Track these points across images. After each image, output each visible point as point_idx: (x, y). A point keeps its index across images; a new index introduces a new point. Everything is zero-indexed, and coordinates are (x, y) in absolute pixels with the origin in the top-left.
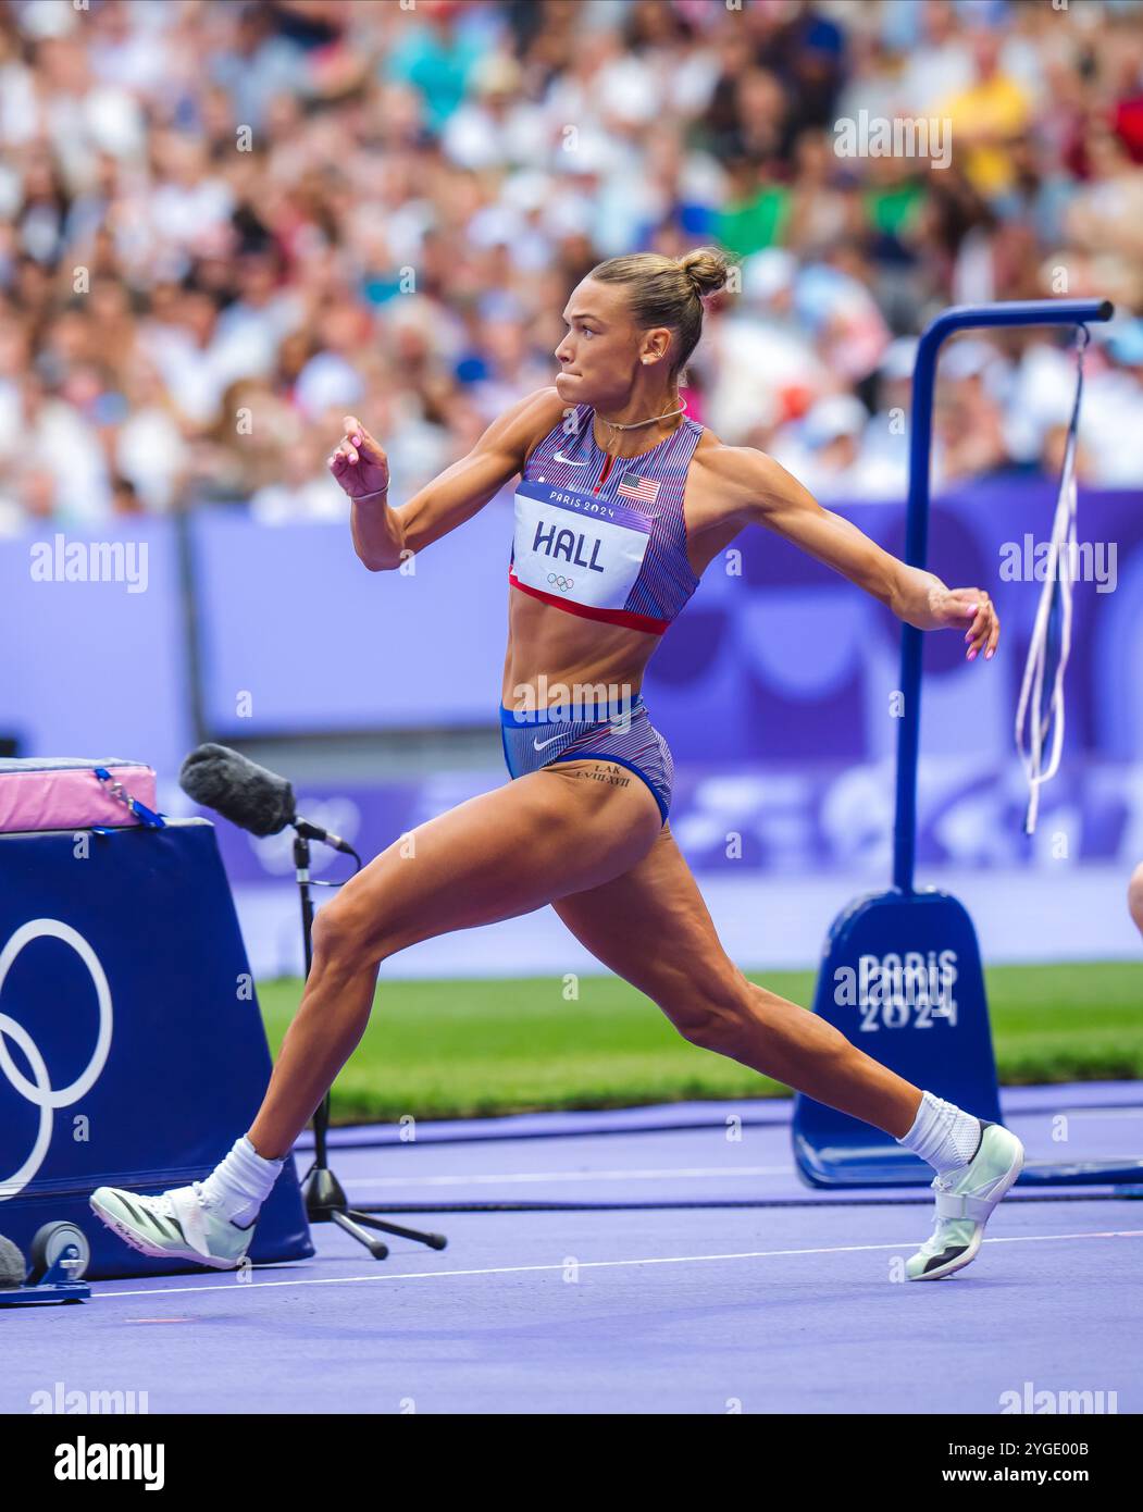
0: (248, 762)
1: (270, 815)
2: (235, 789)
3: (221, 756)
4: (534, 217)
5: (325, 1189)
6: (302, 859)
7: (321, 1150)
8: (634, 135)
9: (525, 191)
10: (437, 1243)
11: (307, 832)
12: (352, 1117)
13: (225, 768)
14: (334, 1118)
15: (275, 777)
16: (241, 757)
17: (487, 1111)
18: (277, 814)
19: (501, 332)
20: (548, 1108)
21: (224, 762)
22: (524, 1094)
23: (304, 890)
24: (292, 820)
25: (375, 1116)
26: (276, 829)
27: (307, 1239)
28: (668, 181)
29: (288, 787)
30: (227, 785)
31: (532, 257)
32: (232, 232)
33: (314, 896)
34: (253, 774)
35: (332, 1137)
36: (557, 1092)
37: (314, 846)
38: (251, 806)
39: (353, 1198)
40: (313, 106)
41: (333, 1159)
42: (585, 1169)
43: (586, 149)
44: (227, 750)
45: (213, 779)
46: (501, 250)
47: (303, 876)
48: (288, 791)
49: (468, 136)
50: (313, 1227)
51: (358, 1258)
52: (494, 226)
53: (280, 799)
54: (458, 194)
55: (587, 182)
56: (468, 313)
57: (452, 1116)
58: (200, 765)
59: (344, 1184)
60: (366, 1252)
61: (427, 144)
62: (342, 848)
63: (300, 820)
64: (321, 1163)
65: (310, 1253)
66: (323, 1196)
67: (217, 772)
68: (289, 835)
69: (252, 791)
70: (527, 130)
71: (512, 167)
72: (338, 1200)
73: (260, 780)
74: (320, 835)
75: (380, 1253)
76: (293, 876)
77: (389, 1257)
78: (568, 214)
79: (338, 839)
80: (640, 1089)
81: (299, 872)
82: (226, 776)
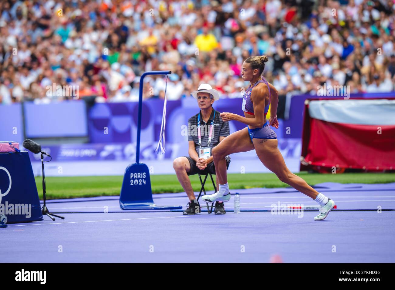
0: (34, 142)
1: (37, 151)
2: (32, 146)
3: (30, 141)
4: (79, 56)
5: (45, 209)
6: (42, 157)
7: (45, 203)
8: (95, 43)
9: (78, 52)
10: (63, 218)
11: (43, 153)
12: (49, 198)
13: (30, 143)
14: (47, 198)
15: (38, 144)
16: (33, 141)
17: (71, 197)
18: (38, 150)
19: (74, 75)
20: (80, 197)
21: (30, 142)
22: (77, 195)
23: (43, 162)
24: (41, 151)
25: (53, 198)
26: (38, 153)
27: (42, 217)
28: (100, 51)
29: (40, 146)
30: (30, 146)
31: (79, 63)
32: (30, 58)
33: (44, 163)
34: (34, 144)
35: (46, 201)
36: (82, 194)
37: (44, 155)
38: (34, 149)
39: (49, 211)
40: (44, 39)
41: (47, 205)
42: (86, 207)
43: (88, 46)
44: (30, 140)
45: (28, 145)
46: (74, 61)
47: (42, 160)
48: (40, 147)
49: (69, 43)
50: (43, 216)
51: (50, 221)
52: (73, 58)
53: (39, 148)
54: (67, 52)
55: (87, 51)
56: (68, 71)
57: (65, 198)
58: (26, 142)
59: (48, 209)
60: (52, 219)
61: (62, 45)
62: (49, 156)
63: (42, 151)
64: (45, 205)
65: (43, 220)
66: (45, 211)
67: (29, 144)
68: (40, 153)
69: (34, 147)
70: (78, 43)
71: (76, 48)
72: (47, 211)
73: (36, 145)
74: (45, 154)
75: (54, 220)
76: (41, 160)
77: (55, 220)
78: (84, 56)
79: (48, 154)
80: (95, 194)
81: (42, 159)
82: (30, 144)
